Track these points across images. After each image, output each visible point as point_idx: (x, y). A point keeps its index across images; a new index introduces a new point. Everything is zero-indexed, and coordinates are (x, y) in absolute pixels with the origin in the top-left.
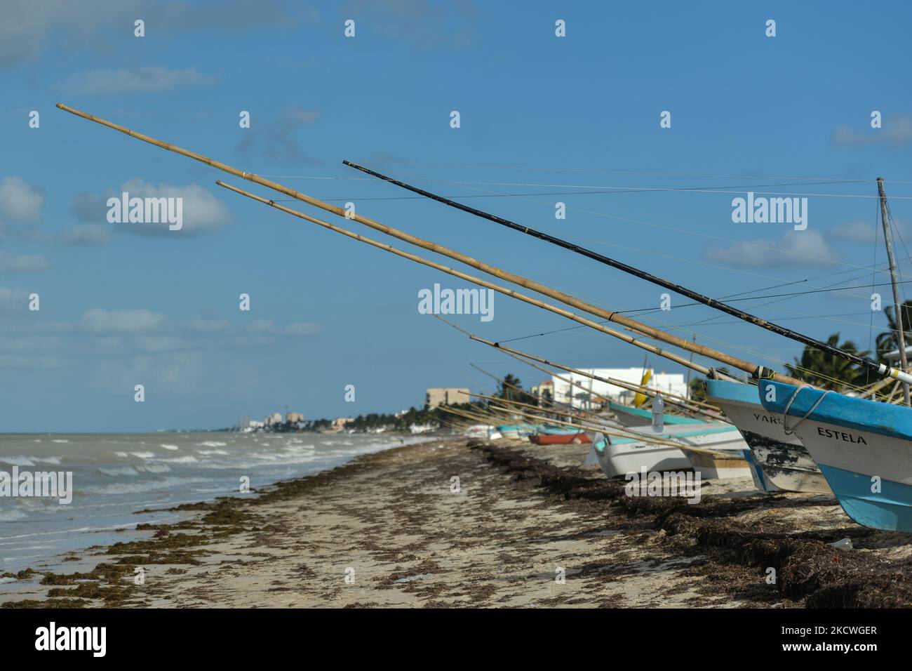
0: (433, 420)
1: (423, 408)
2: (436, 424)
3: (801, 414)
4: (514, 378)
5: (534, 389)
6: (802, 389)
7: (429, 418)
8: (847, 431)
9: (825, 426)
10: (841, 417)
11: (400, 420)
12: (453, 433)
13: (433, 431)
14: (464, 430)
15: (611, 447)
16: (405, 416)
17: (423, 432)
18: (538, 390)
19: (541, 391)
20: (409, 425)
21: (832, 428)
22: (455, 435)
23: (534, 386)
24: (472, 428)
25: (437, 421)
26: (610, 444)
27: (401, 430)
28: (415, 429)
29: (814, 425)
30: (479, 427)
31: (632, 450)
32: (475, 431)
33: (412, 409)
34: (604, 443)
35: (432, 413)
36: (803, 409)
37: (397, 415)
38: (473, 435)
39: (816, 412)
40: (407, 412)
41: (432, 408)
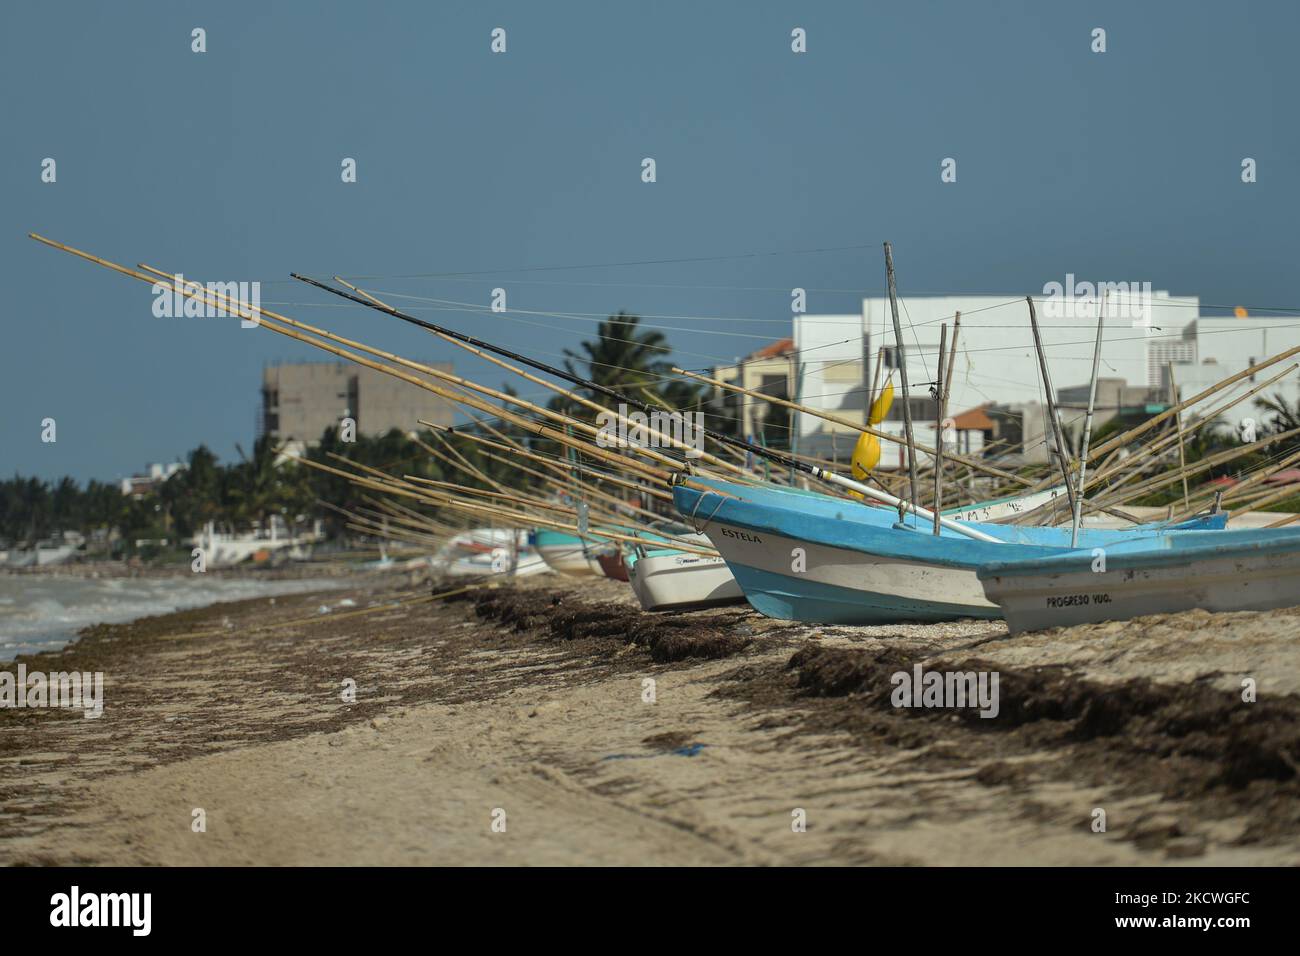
0: (296, 506)
1: (249, 454)
2: (310, 527)
3: (705, 517)
4: (641, 328)
5: (724, 374)
6: (706, 495)
7: (281, 500)
8: (745, 532)
9: (727, 527)
10: (737, 519)
11: (147, 505)
12: (385, 564)
13: (297, 553)
14: (432, 550)
15: (646, 560)
16: (167, 491)
17: (250, 558)
18: (740, 379)
19: (752, 383)
20: (185, 529)
21: (733, 529)
22: (393, 572)
23: (727, 365)
24: (463, 538)
25: (317, 512)
26: (644, 556)
27: (150, 553)
28: (213, 546)
29: (719, 526)
30: (485, 535)
31: (679, 566)
32: (476, 550)
33: (201, 457)
34: (635, 555)
35: (295, 475)
36: (707, 512)
37: (127, 487)
38: (462, 567)
39: (718, 515)
40: (173, 469)
41: (291, 453)
